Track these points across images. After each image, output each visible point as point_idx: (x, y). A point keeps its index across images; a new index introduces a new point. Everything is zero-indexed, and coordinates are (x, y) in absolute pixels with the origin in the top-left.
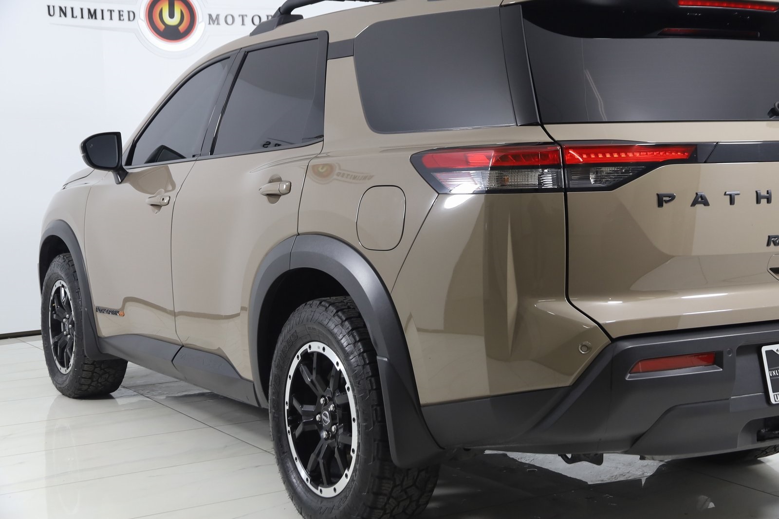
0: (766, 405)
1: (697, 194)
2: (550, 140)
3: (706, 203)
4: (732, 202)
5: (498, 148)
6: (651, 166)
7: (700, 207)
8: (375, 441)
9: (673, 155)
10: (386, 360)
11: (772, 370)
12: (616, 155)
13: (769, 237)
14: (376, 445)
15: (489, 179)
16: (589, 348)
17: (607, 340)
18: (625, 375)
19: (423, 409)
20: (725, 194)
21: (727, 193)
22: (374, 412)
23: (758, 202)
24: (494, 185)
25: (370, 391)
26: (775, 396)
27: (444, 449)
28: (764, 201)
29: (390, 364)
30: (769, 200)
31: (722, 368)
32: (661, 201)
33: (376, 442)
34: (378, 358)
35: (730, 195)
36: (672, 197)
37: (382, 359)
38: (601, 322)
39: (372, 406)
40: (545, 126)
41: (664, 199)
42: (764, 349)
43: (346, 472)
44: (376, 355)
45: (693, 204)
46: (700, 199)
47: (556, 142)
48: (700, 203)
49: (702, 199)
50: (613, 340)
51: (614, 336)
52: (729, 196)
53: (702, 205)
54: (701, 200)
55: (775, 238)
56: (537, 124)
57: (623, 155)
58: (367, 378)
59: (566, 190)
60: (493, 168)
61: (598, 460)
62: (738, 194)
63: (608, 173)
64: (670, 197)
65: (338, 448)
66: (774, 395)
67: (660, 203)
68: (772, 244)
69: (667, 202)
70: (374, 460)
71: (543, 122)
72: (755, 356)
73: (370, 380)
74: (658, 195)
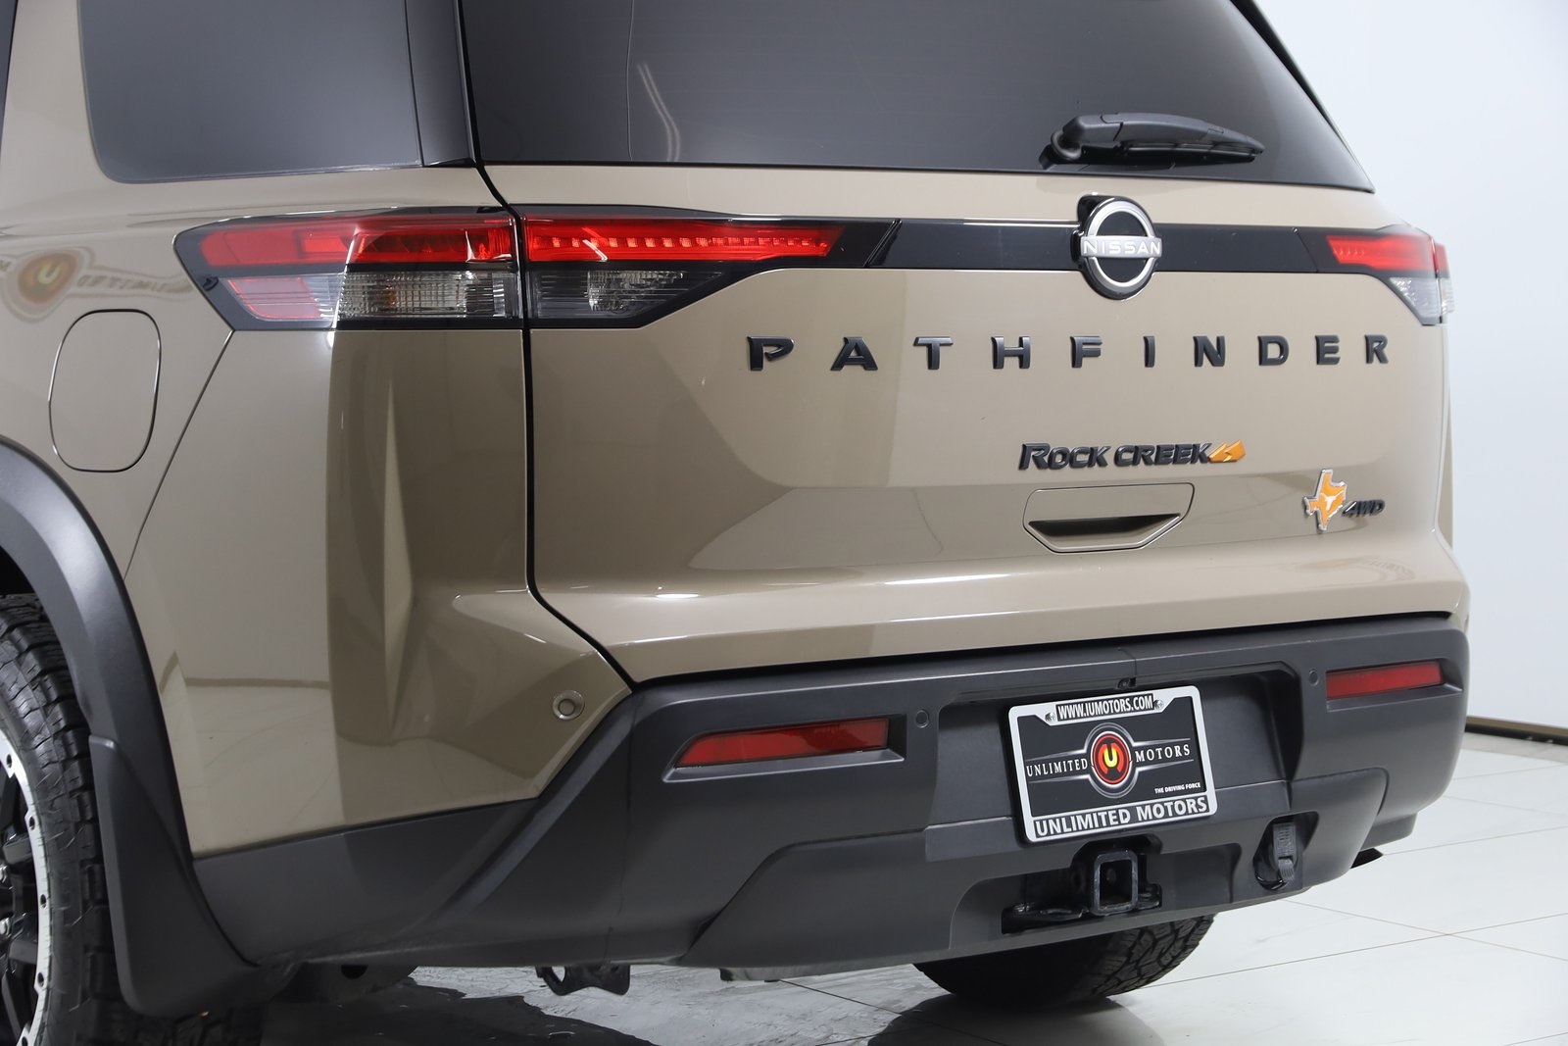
0: (1013, 845)
1: (846, 340)
2: (496, 203)
3: (869, 363)
4: (933, 362)
5: (370, 221)
6: (738, 270)
7: (853, 372)
8: (86, 950)
9: (791, 247)
10: (110, 744)
11: (1033, 763)
12: (668, 244)
13: (1024, 447)
14: (89, 961)
15: (345, 293)
16: (576, 707)
17: (623, 688)
18: (662, 771)
19: (198, 866)
20: (916, 343)
21: (920, 341)
22: (86, 877)
23: (997, 363)
24: (360, 310)
25: (77, 826)
26: (1038, 823)
27: (256, 965)
28: (1011, 363)
29: (120, 755)
30: (1024, 361)
31: (903, 754)
32: (758, 354)
33: (90, 954)
34: (92, 740)
35: (929, 346)
36: (784, 347)
37: (104, 744)
38: (605, 643)
39: (83, 863)
40: (487, 168)
41: (766, 350)
42: (1016, 713)
43: (25, 1033)
44: (88, 733)
45: (838, 365)
46: (853, 354)
47: (507, 207)
48: (853, 362)
49: (859, 352)
50: (638, 688)
51: (638, 677)
52: (924, 350)
53: (859, 368)
54: (855, 355)
55: (1040, 450)
56: (466, 163)
57: (686, 243)
58: (71, 793)
59: (527, 324)
60: (354, 268)
61: (618, 983)
62: (950, 345)
63: (638, 286)
64: (779, 346)
65: (9, 974)
66: (1035, 822)
67: (756, 363)
68: (1032, 462)
69: (772, 357)
70: (84, 997)
71: (483, 158)
72: (994, 731)
73: (79, 799)
74: (749, 339)
